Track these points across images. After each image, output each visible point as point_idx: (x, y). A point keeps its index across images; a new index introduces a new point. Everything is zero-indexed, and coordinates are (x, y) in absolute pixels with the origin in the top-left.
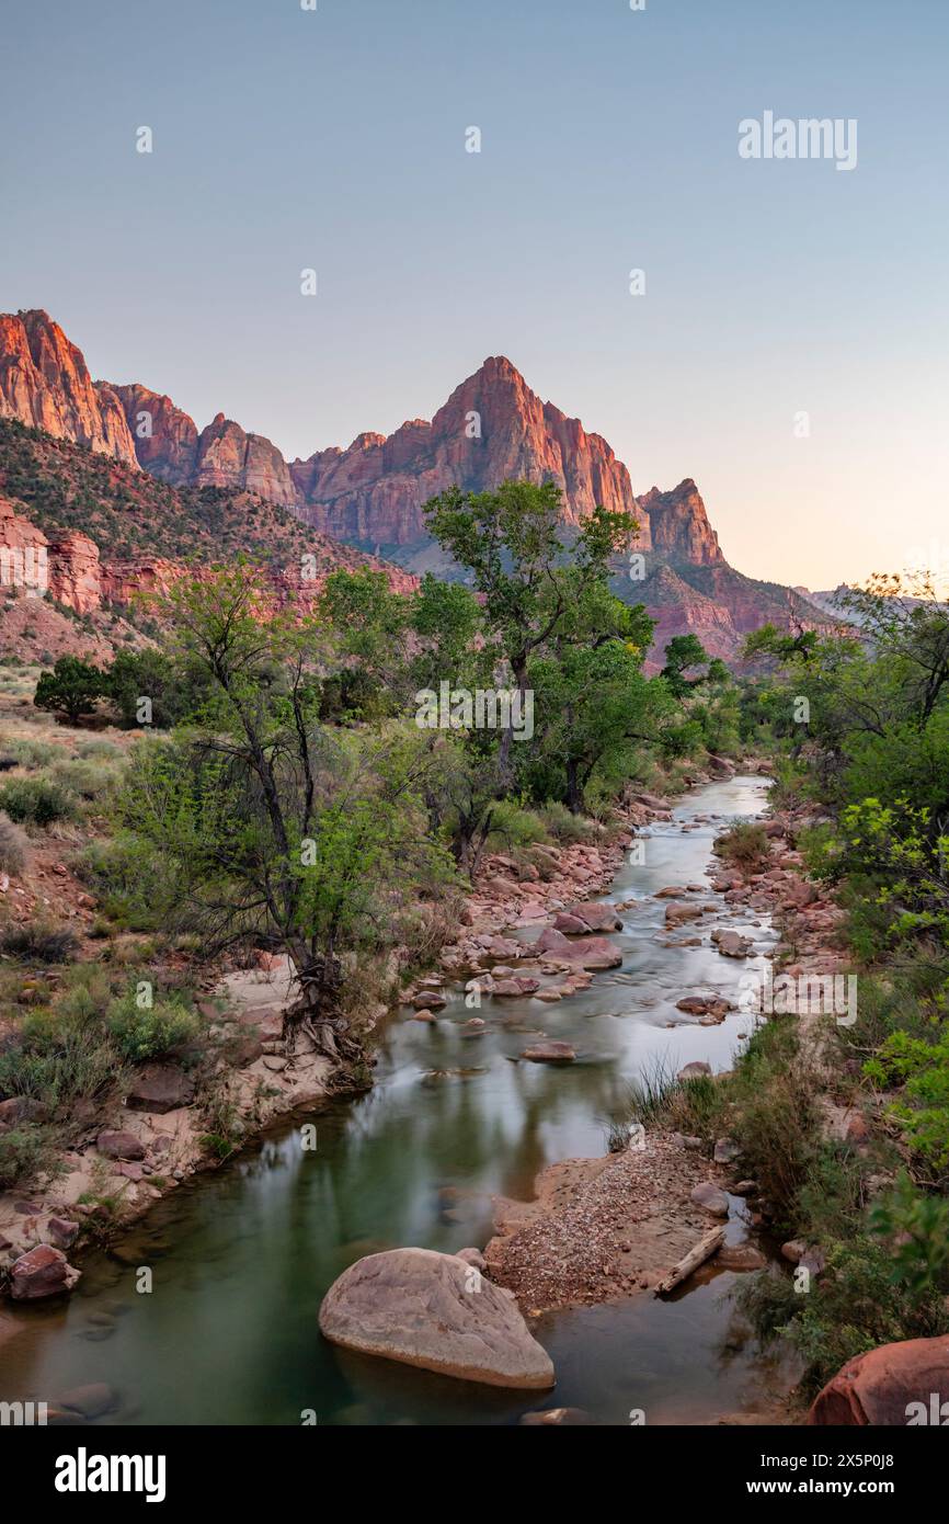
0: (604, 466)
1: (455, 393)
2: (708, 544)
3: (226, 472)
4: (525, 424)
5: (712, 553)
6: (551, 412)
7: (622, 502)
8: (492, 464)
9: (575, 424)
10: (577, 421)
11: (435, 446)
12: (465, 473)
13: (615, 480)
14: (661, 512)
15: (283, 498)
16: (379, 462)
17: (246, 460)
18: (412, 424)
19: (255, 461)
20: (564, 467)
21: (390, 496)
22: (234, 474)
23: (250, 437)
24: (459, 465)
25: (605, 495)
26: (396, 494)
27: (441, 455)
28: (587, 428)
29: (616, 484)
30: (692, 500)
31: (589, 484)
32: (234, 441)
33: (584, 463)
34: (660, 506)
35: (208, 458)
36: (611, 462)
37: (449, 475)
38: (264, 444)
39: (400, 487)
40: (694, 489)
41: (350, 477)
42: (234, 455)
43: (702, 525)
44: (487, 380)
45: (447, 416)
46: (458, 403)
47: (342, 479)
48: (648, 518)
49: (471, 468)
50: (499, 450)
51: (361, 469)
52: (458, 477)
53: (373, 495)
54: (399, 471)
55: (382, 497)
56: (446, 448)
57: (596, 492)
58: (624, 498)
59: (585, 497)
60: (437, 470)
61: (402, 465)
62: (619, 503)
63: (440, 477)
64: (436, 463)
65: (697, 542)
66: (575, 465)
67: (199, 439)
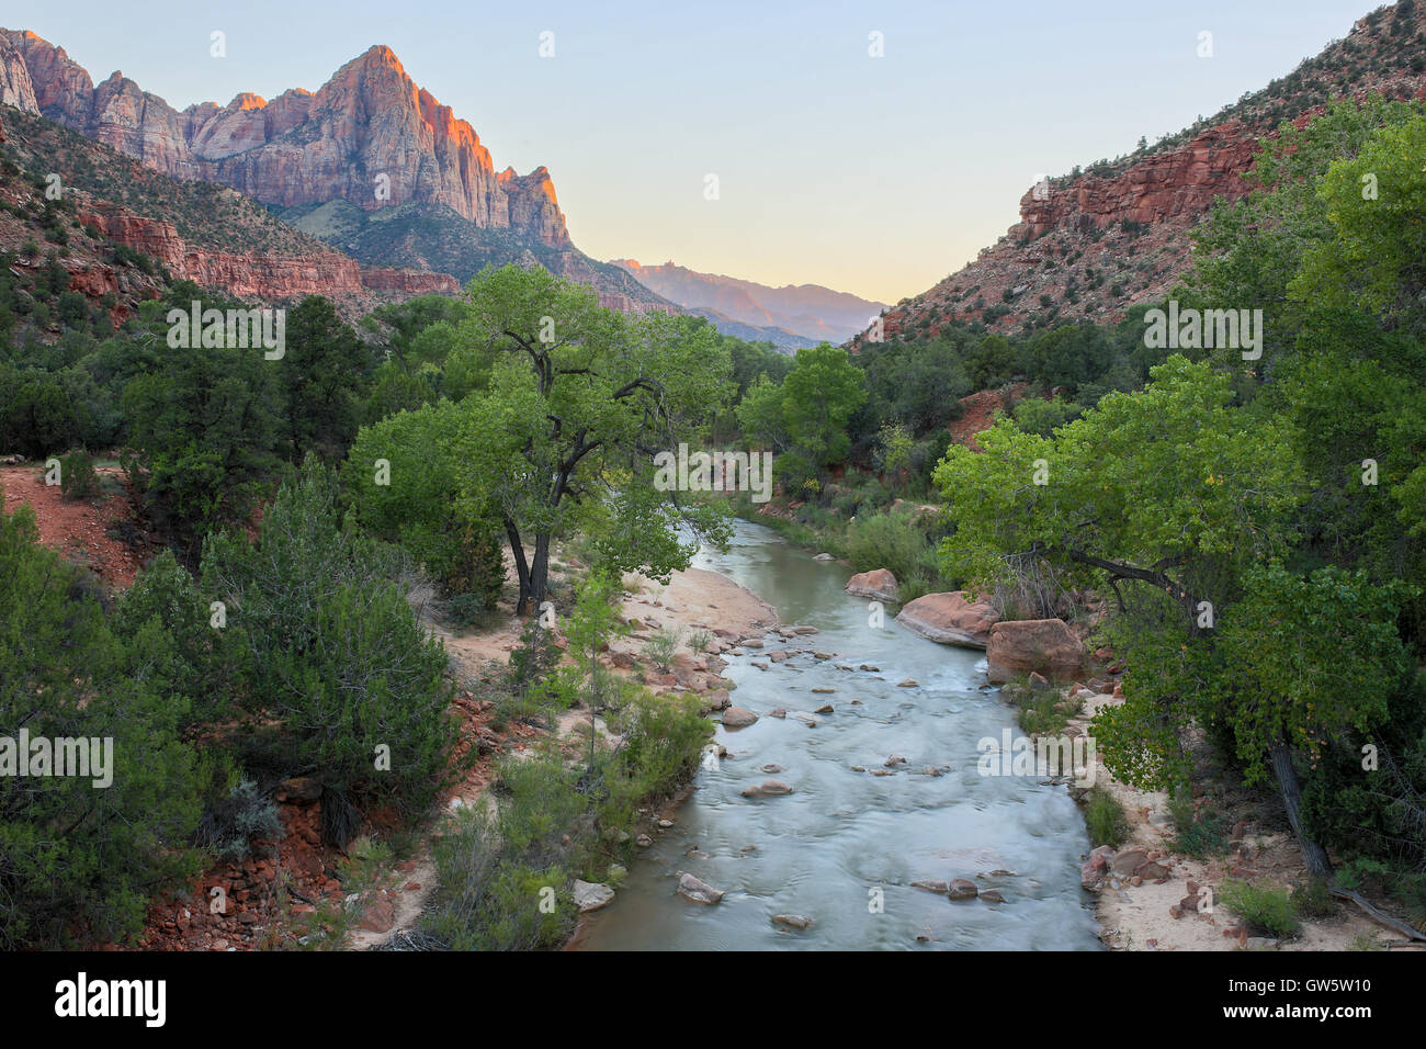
0: (471, 150)
1: (340, 71)
2: (557, 226)
3: (124, 127)
4: (406, 111)
5: (561, 233)
6: (425, 98)
7: (485, 183)
8: (375, 143)
9: (445, 112)
10: (449, 108)
11: (320, 120)
12: (349, 148)
13: (479, 163)
14: (519, 194)
15: (176, 155)
16: (260, 124)
17: (143, 117)
18: (293, 92)
19: (152, 119)
20: (435, 148)
21: (278, 161)
22: (133, 130)
23: (147, 95)
24: (343, 140)
25: (471, 175)
26: (283, 160)
27: (325, 129)
28: (457, 115)
29: (480, 167)
30: (545, 185)
31: (457, 165)
32: (132, 98)
33: (453, 145)
34: (517, 189)
35: (108, 113)
36: (477, 146)
37: (333, 148)
38: (159, 103)
39: (287, 154)
40: (547, 176)
41: (233, 136)
42: (132, 112)
43: (553, 209)
44: (371, 65)
45: (331, 92)
47: (223, 136)
48: (507, 200)
49: (354, 143)
50: (382, 131)
51: (244, 129)
52: (342, 151)
53: (261, 159)
54: (286, 140)
55: (269, 161)
56: (331, 123)
57: (463, 172)
58: (487, 178)
59: (453, 176)
60: (323, 142)
61: (287, 132)
62: (483, 184)
63: (325, 149)
64: (322, 135)
65: (548, 223)
66: (446, 147)
67: (96, 93)
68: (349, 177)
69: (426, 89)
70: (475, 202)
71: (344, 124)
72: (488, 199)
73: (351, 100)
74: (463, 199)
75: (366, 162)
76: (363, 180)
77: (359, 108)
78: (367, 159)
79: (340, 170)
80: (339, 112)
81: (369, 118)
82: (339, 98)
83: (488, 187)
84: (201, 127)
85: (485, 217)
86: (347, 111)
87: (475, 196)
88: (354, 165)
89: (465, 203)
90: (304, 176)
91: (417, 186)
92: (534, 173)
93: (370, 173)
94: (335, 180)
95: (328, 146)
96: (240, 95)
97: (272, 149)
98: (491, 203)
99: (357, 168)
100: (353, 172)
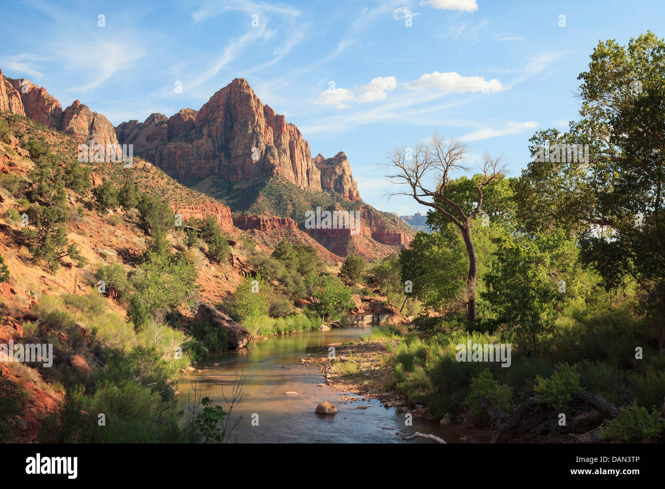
0: (297, 142)
1: (214, 96)
2: (352, 190)
3: (80, 134)
4: (256, 118)
5: (355, 194)
6: (268, 111)
7: (306, 163)
8: (237, 139)
9: (280, 118)
10: (283, 116)
11: (202, 126)
12: (220, 143)
13: (302, 150)
14: (328, 169)
17: (92, 128)
18: (185, 110)
19: (97, 128)
20: (275, 141)
21: (175, 153)
22: (85, 136)
23: (95, 115)
24: (217, 138)
25: (297, 159)
26: (179, 152)
27: (205, 131)
28: (287, 121)
29: (303, 153)
30: (344, 164)
31: (288, 152)
32: (85, 116)
33: (285, 140)
34: (326, 166)
35: (70, 126)
36: (300, 141)
37: (210, 143)
38: (103, 119)
39: (181, 148)
40: (345, 158)
41: (148, 139)
42: (85, 124)
43: (349, 178)
44: (234, 91)
45: (209, 109)
46: (216, 102)
48: (320, 173)
49: (224, 140)
50: (241, 131)
51: (154, 135)
52: (216, 145)
53: (165, 152)
54: (181, 139)
55: (170, 153)
56: (209, 128)
57: (292, 157)
58: (307, 161)
59: (286, 159)
60: (203, 140)
61: (181, 135)
62: (304, 164)
63: (205, 144)
64: (203, 135)
65: (347, 188)
66: (281, 141)
67: (64, 113)
68: (220, 161)
69: (268, 105)
70: (299, 175)
71: (217, 128)
72: (308, 173)
73: (221, 113)
74: (292, 174)
75: (231, 152)
76: (229, 162)
77: (226, 117)
78: (232, 149)
79: (214, 157)
80: (214, 121)
81: (233, 123)
82: (214, 112)
83: (308, 166)
84: (128, 136)
85: (306, 185)
86: (219, 120)
87: (299, 171)
88: (223, 154)
89: (294, 177)
90: (192, 161)
91: (263, 165)
92: (337, 156)
93: (234, 158)
94: (211, 163)
95: (207, 142)
96: (152, 115)
97: (172, 145)
98: (310, 176)
99: (225, 155)
100: (222, 158)
